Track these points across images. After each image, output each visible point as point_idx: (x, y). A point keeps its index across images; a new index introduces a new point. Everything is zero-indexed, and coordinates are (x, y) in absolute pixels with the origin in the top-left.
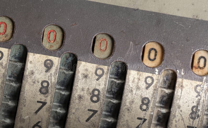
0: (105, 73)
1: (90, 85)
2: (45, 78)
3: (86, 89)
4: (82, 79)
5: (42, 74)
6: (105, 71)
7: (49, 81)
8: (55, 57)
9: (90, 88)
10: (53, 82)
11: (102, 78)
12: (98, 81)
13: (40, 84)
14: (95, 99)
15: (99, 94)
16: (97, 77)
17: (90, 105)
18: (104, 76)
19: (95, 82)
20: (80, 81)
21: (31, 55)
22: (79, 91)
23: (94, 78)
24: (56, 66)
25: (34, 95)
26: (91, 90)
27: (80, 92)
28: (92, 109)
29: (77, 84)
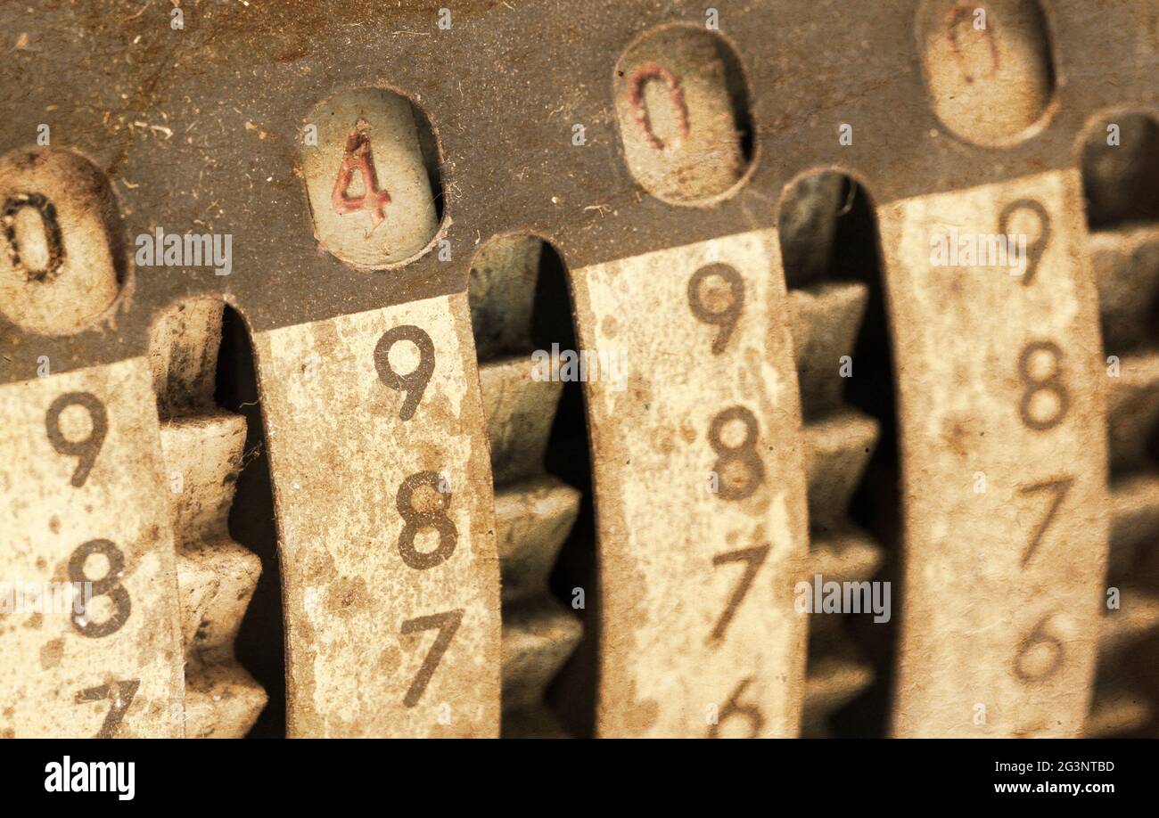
2: (725, 392)
3: (978, 369)
4: (942, 306)
5: (698, 376)
6: (1054, 206)
7: (753, 405)
8: (744, 237)
9: (1000, 348)
10: (774, 401)
11: (1047, 260)
13: (702, 442)
14: (1044, 405)
18: (1060, 242)
19: (1017, 301)
20: (929, 331)
21: (595, 278)
22: (940, 394)
24: (762, 289)
25: (688, 529)
26: (1009, 365)
27: (951, 398)
29: (919, 351)
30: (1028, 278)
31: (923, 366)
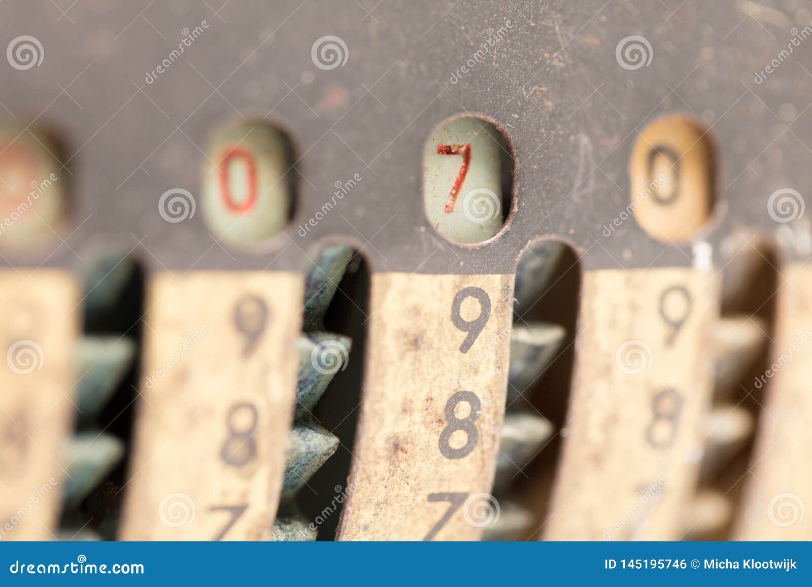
0: (492, 310)
1: (434, 380)
2: (239, 388)
4: (402, 357)
6: (495, 297)
7: (260, 403)
8: (276, 275)
11: (482, 334)
12: (465, 352)
14: (459, 439)
15: (474, 416)
16: (462, 335)
17: (437, 472)
18: (492, 325)
19: (455, 360)
20: (391, 370)
22: (389, 418)
23: (452, 345)
26: (440, 405)
27: (395, 422)
28: (444, 489)
29: (382, 385)
31: (382, 394)
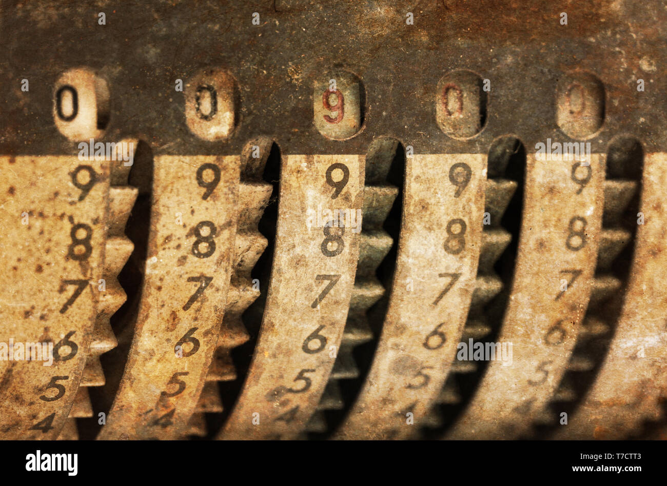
0: (594, 174)
2: (455, 212)
4: (544, 197)
6: (595, 168)
7: (466, 220)
8: (475, 156)
9: (563, 217)
10: (474, 219)
11: (587, 186)
12: (579, 195)
13: (444, 230)
14: (576, 241)
15: (584, 229)
16: (577, 187)
20: (537, 204)
21: (416, 159)
22: (537, 230)
24: (477, 177)
25: (432, 261)
26: (565, 223)
29: (533, 212)
30: (579, 192)
31: (533, 217)
